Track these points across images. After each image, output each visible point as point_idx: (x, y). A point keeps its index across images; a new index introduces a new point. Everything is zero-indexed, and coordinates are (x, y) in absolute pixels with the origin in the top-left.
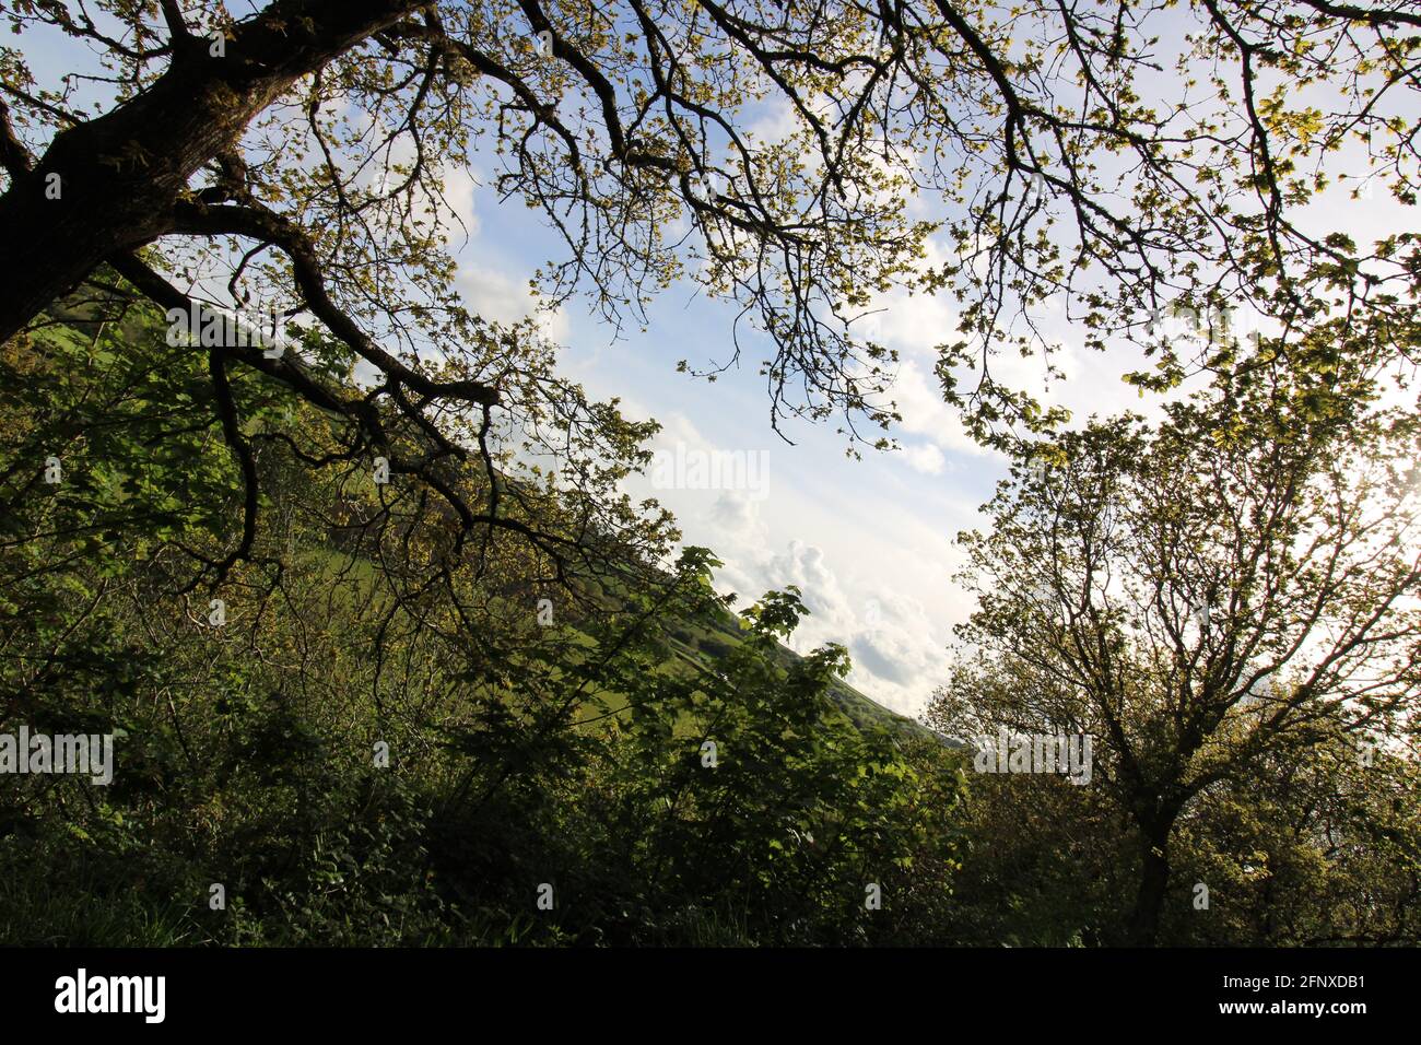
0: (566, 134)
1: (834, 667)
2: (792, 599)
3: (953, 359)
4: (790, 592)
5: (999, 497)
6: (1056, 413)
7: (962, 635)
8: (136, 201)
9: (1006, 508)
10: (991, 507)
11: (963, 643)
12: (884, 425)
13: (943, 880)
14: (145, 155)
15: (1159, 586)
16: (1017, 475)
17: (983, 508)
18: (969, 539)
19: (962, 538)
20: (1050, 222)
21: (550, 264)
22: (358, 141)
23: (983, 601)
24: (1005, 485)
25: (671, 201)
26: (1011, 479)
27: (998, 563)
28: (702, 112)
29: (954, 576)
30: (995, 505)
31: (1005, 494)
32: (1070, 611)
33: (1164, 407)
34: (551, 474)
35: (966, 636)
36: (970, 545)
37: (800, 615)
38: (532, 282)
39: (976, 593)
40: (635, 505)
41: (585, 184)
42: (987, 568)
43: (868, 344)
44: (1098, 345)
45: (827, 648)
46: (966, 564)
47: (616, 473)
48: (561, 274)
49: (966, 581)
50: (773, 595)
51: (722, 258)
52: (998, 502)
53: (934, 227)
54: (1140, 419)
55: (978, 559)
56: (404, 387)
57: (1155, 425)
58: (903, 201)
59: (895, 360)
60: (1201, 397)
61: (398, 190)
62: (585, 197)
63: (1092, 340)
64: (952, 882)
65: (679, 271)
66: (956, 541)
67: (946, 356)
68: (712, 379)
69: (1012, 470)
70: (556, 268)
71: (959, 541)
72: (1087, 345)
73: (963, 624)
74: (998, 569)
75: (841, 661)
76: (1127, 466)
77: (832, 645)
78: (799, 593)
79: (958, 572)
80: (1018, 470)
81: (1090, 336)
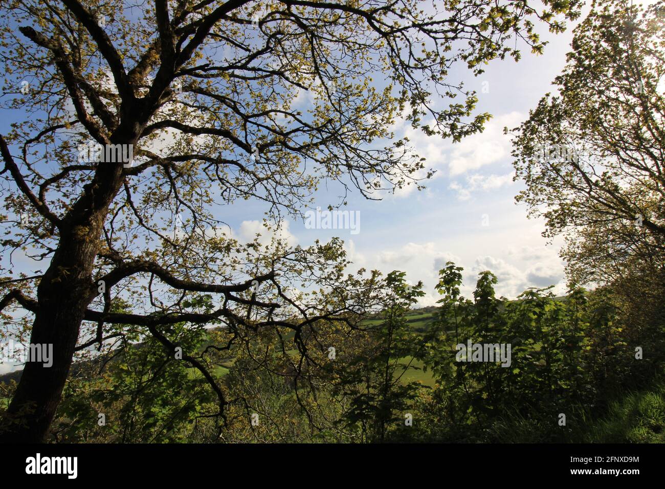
0: (232, 162)
1: (490, 283)
2: (451, 268)
3: (416, 118)
4: (449, 266)
5: (517, 169)
6: (469, 102)
7: (548, 236)
8: (77, 289)
9: (523, 172)
10: (517, 176)
11: (551, 238)
12: (422, 167)
13: (618, 341)
14: (67, 270)
15: (618, 154)
16: (517, 155)
17: (514, 179)
18: (521, 197)
19: (518, 199)
20: (423, 45)
21: (266, 213)
22: (171, 223)
23: (546, 216)
24: (516, 163)
25: (294, 158)
26: (516, 159)
27: (541, 197)
28: (266, 113)
29: (528, 217)
30: (518, 174)
31: (519, 167)
32: (586, 192)
33: (553, 83)
34: (321, 290)
35: (551, 235)
36: (524, 199)
37: (461, 272)
38: (264, 225)
39: (542, 216)
40: (356, 277)
41: (255, 175)
42: (539, 203)
43: (394, 144)
44: (480, 72)
45: (481, 276)
46: (529, 207)
47: (339, 269)
48: (272, 214)
49: (534, 214)
50: (443, 271)
51: (326, 162)
52: (519, 172)
53: (390, 87)
54: (548, 95)
55: (533, 202)
56: (233, 294)
57: (557, 94)
58: (373, 88)
59: (408, 141)
60: (567, 69)
61: (194, 229)
62: (260, 180)
63: (477, 72)
64: (622, 339)
65: (317, 180)
66: (517, 202)
67: (413, 119)
68: (345, 204)
69: (513, 155)
70: (269, 213)
71: (518, 201)
72: (476, 75)
73: (544, 231)
74: (543, 199)
75: (490, 277)
76: (559, 118)
77: (481, 274)
78: (453, 263)
79: (527, 213)
80: (516, 153)
81: (475, 71)
